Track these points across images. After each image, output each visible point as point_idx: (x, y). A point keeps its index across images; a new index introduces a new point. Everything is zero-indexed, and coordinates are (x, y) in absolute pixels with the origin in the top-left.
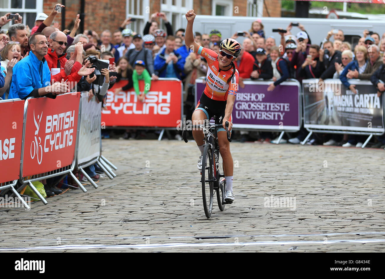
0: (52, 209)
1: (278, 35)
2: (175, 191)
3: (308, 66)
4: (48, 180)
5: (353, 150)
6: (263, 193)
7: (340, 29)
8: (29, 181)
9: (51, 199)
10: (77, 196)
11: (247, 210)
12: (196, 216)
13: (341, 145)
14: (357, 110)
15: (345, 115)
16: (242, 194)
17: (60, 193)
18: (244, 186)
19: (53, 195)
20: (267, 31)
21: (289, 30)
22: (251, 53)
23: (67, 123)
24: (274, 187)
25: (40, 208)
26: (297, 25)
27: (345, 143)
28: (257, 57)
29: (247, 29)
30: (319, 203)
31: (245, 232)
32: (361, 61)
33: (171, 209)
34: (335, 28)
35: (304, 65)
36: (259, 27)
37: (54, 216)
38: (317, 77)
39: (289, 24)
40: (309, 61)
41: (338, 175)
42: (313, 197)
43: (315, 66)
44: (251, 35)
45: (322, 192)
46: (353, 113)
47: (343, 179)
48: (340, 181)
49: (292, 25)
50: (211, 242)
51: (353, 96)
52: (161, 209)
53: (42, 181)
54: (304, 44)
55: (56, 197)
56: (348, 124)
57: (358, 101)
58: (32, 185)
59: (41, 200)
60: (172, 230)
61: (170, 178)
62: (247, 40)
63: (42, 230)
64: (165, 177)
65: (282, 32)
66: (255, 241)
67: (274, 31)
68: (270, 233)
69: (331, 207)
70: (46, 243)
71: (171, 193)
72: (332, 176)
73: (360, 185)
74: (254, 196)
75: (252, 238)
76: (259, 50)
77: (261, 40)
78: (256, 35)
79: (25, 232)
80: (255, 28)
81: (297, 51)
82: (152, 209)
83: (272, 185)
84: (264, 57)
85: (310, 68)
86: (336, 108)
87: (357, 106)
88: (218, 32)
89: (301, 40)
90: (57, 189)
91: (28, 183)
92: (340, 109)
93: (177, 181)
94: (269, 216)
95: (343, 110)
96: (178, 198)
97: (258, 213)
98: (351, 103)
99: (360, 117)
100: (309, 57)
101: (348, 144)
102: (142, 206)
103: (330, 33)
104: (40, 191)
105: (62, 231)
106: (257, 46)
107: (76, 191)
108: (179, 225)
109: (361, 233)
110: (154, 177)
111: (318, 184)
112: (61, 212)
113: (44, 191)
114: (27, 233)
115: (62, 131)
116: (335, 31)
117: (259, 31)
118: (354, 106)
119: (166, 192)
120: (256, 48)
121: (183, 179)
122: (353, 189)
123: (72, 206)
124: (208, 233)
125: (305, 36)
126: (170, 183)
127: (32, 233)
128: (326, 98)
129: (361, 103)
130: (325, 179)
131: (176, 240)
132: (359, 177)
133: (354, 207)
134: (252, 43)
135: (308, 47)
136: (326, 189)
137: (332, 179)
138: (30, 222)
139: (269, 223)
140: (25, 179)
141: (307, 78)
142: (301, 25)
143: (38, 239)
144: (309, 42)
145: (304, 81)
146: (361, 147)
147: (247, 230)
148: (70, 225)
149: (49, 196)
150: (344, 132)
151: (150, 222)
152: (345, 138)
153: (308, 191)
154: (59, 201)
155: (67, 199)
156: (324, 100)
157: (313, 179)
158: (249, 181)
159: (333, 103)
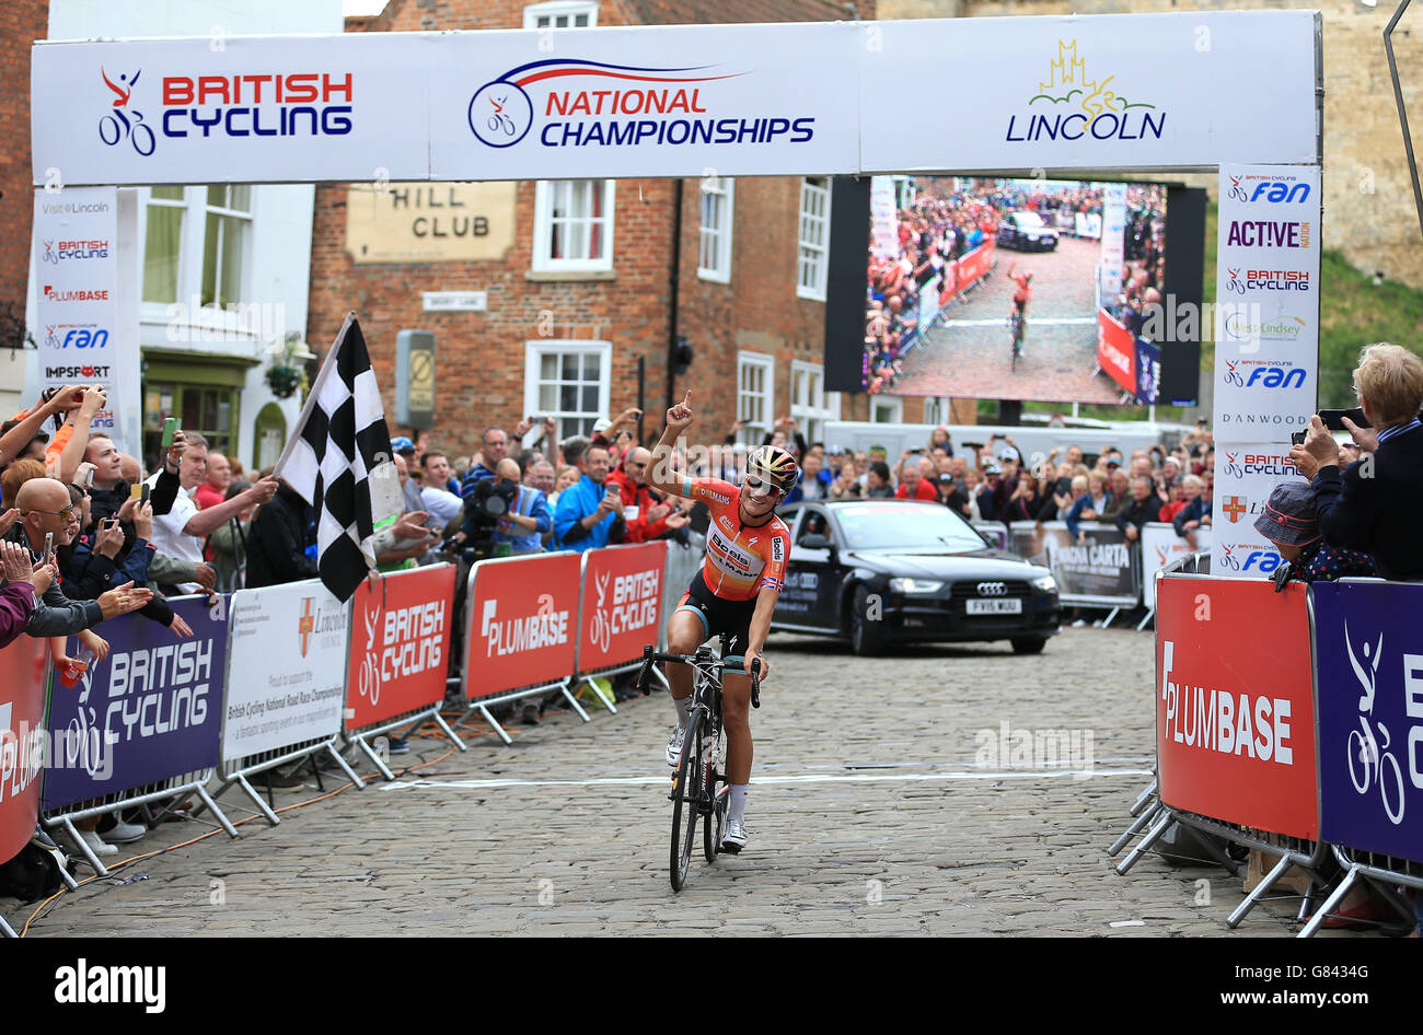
0: (624, 721)
1: (970, 452)
2: (813, 695)
3: (1019, 498)
4: (617, 677)
5: (1088, 632)
6: (949, 698)
7: (1075, 444)
8: (589, 678)
9: (622, 706)
10: (662, 701)
11: (925, 724)
12: (846, 733)
13: (1069, 624)
14: (1093, 570)
15: (1076, 578)
16: (918, 700)
17: (636, 697)
18: (920, 687)
19: (624, 700)
20: (956, 444)
21: (991, 446)
22: (931, 480)
23: (646, 589)
24: (966, 689)
25: (605, 720)
26: (1002, 437)
27: (1077, 619)
28: (941, 488)
29: (923, 442)
30: (1036, 714)
31: (923, 759)
32: (1097, 494)
33: (807, 723)
34: (1060, 443)
35: (1015, 495)
36: (943, 438)
37: (627, 732)
38: (1033, 517)
39: (991, 435)
40: (1023, 490)
41: (1066, 670)
42: (1027, 704)
43: (1030, 499)
44: (932, 450)
45: (1042, 697)
46: (1088, 574)
47: (1073, 677)
48: (1069, 679)
49: (996, 437)
50: (870, 774)
51: (1088, 548)
52: (792, 722)
53: (609, 678)
54: (1013, 468)
55: (630, 703)
56: (1081, 591)
57: (1096, 555)
58: (593, 684)
59: (607, 708)
60: (809, 755)
61: (804, 673)
62: (923, 460)
63: (609, 753)
64: (797, 674)
65: (977, 447)
66: (938, 772)
67: (965, 445)
68: (961, 760)
69: (1056, 720)
70: (617, 773)
71: (807, 698)
72: (1057, 671)
73: (1100, 686)
74: (937, 703)
75: (933, 768)
76: (945, 477)
77: (946, 461)
78: (939, 452)
79: (583, 755)
80: (937, 438)
81: (1002, 477)
82: (778, 723)
83: (963, 686)
84: (952, 488)
85: (1022, 504)
86: (1062, 566)
87: (1094, 562)
88: (882, 449)
89: (1008, 460)
90: (628, 691)
91: (587, 682)
92: (1067, 568)
93: (817, 679)
94: (959, 734)
95: (1073, 569)
96: (819, 706)
97: (941, 729)
98: (1085, 559)
99: (1099, 581)
100: (1023, 485)
101: (1080, 623)
102: (763, 717)
103: (1053, 452)
104: (605, 694)
105: (639, 755)
106: (941, 470)
107: (661, 694)
108: (819, 748)
109: (1101, 761)
110: (780, 673)
111: (1035, 684)
112: (637, 725)
113: (611, 694)
114: (585, 758)
115: (640, 601)
116: (1061, 449)
117: (943, 445)
118: (1090, 564)
119: (800, 696)
120: (939, 475)
121: (826, 676)
122: (1089, 691)
123: (654, 716)
124: (864, 760)
125: (1014, 455)
126: (805, 682)
127: (593, 759)
128: (1048, 551)
129: (1100, 559)
130: (1046, 677)
131: (814, 770)
132: (1099, 673)
133: (1091, 719)
134: (931, 466)
135: (1019, 473)
136: (1048, 692)
137: (1056, 678)
138: (589, 740)
139: (959, 744)
140: (583, 674)
141: (1018, 518)
142: (1009, 438)
143: (602, 767)
144: (1021, 463)
145: (1013, 525)
146: (1100, 628)
147: (926, 754)
148: (650, 747)
149: (618, 701)
150: (1075, 605)
151: (775, 743)
152: (1076, 613)
153: (1019, 695)
154: (635, 710)
155: (647, 706)
156: (1044, 554)
157: (1027, 676)
158: (928, 680)
159: (1057, 559)
